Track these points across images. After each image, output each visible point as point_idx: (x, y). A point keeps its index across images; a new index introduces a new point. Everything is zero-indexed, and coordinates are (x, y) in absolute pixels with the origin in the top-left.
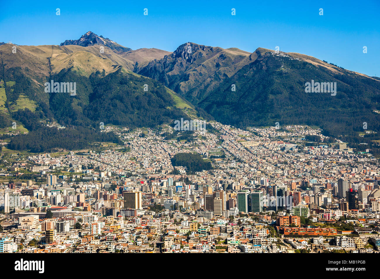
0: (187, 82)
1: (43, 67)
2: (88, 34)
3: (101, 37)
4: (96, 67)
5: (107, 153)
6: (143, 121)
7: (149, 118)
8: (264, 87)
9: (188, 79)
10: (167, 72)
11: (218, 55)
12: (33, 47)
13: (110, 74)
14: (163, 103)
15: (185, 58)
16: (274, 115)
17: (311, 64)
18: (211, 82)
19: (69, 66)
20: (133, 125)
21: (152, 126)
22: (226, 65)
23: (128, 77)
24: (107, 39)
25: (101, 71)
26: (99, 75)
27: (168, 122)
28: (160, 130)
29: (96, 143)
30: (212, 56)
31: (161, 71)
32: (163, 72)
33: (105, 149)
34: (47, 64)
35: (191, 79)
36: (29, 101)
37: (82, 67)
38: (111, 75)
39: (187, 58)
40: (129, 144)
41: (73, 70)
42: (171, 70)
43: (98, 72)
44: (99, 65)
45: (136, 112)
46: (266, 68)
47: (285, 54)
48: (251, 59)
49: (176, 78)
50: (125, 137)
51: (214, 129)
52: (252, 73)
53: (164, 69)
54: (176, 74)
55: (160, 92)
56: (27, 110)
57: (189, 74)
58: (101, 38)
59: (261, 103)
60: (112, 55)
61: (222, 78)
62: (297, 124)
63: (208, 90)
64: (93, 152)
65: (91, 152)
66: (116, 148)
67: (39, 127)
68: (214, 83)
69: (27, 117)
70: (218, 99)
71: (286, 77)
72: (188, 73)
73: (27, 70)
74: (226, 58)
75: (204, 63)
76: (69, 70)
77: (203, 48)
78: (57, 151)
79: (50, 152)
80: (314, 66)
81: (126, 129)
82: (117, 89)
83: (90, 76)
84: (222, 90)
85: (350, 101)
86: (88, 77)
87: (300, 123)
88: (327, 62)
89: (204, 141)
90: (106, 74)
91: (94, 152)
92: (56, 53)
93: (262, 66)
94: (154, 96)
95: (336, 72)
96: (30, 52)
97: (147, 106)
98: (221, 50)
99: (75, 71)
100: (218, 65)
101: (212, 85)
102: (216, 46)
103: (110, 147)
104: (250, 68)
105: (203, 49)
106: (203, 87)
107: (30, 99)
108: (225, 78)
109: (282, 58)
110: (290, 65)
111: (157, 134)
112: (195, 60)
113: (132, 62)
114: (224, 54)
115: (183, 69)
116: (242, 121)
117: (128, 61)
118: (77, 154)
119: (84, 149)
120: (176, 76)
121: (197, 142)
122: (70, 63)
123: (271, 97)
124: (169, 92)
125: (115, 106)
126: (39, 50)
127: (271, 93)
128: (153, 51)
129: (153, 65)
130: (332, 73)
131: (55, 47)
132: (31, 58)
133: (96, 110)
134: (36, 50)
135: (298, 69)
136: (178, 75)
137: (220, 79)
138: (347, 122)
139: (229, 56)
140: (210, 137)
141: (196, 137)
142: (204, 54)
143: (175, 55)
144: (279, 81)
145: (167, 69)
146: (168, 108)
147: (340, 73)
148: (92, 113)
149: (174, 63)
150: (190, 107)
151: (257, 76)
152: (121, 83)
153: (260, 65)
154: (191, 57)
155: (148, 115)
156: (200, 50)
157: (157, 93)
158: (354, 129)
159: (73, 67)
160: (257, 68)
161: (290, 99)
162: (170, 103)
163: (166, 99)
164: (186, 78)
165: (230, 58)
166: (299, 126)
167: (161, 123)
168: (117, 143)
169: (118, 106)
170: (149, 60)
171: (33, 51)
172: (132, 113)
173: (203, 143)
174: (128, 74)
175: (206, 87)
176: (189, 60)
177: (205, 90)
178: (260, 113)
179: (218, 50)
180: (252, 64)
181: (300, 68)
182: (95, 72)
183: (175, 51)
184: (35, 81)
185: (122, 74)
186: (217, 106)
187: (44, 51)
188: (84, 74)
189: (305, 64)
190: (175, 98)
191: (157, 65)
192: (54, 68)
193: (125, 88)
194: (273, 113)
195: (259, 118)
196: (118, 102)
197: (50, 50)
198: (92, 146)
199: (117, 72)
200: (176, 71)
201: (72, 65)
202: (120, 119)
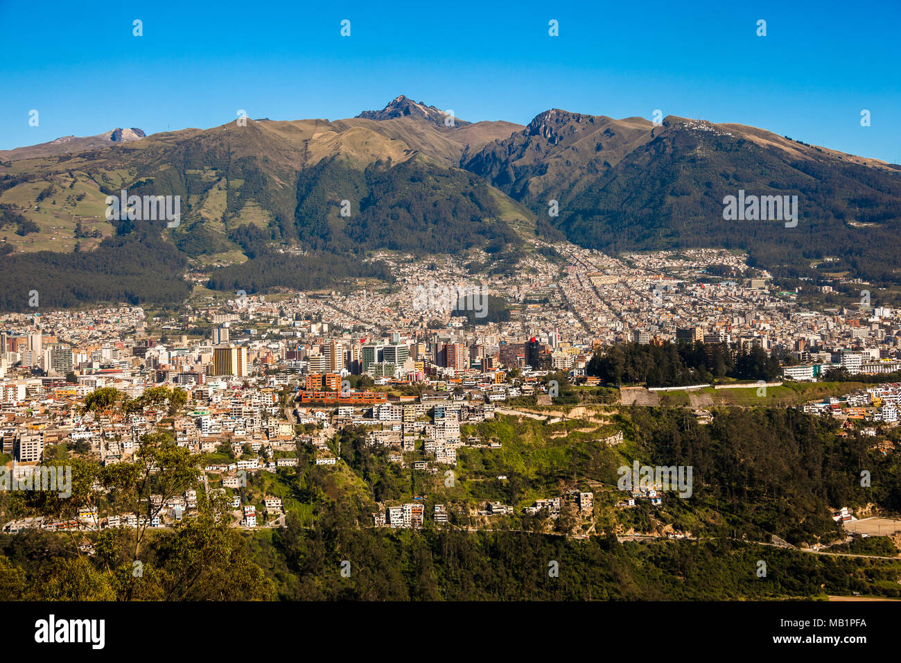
0: (542, 177)
1: (294, 155)
2: (398, 100)
3: (421, 104)
4: (377, 153)
5: (359, 295)
6: (439, 243)
7: (451, 237)
8: (663, 183)
9: (546, 172)
10: (513, 161)
11: (602, 130)
12: (284, 123)
13: (398, 165)
14: (479, 213)
15: (545, 136)
16: (669, 233)
17: (751, 143)
18: (580, 176)
19: (333, 154)
20: (422, 250)
21: (453, 252)
22: (613, 146)
23: (426, 170)
24: (432, 107)
25: (385, 159)
26: (381, 168)
27: (480, 244)
28: (465, 257)
29: (348, 280)
30: (592, 131)
31: (503, 160)
32: (507, 162)
33: (358, 288)
34: (302, 150)
35: (551, 172)
36: (260, 211)
37: (354, 154)
38: (401, 167)
39: (549, 136)
40: (404, 280)
41: (337, 159)
42: (520, 157)
43: (379, 162)
44: (382, 149)
45: (431, 227)
46: (672, 150)
47: (708, 124)
48: (653, 136)
49: (527, 171)
50: (402, 270)
51: (559, 256)
52: (648, 159)
53: (509, 155)
54: (528, 163)
55: (477, 195)
56: (252, 226)
57: (548, 164)
58: (420, 107)
59: (651, 212)
60: (427, 134)
61: (601, 168)
62: (706, 247)
63: (576, 190)
64: (336, 293)
65: (333, 293)
66: (378, 287)
67: (264, 252)
68: (585, 179)
69: (250, 237)
70: (586, 206)
71: (702, 166)
72: (546, 163)
73: (266, 160)
74: (613, 134)
75: (575, 144)
76: (333, 159)
77: (578, 118)
78: (278, 292)
79: (266, 293)
80: (757, 146)
81: (409, 257)
82: (405, 189)
83: (366, 169)
84: (596, 190)
85: (810, 207)
86: (362, 170)
87: (713, 245)
88: (791, 139)
89: (531, 277)
90: (392, 165)
91: (339, 293)
92: (320, 132)
93: (665, 147)
94: (466, 201)
95: (798, 156)
96: (278, 132)
97: (450, 218)
98: (608, 121)
99: (342, 161)
100: (599, 148)
101: (582, 182)
102: (600, 115)
103: (367, 288)
104: (647, 150)
105: (578, 121)
106: (566, 185)
107: (263, 208)
108: (605, 169)
109: (703, 132)
110: (713, 144)
111: (459, 266)
112: (561, 138)
113: (460, 146)
114: (611, 127)
115: (540, 155)
116: (615, 243)
117: (453, 143)
118: (310, 297)
119: (324, 289)
120: (527, 167)
121: (518, 278)
122: (337, 148)
123: (670, 200)
124: (494, 195)
125: (395, 218)
126: (293, 127)
127: (671, 194)
128: (500, 125)
129: (491, 148)
130: (788, 158)
131: (321, 121)
132: (275, 141)
133: (364, 225)
134: (288, 128)
135: (727, 152)
136: (531, 165)
137: (597, 171)
138: (796, 242)
139: (621, 131)
140: (545, 269)
141: (521, 268)
142: (579, 128)
143: (529, 130)
144: (688, 173)
145: (513, 156)
146: (487, 220)
147: (806, 157)
148: (358, 229)
149: (525, 145)
150: (524, 219)
151: (655, 164)
152: (413, 180)
153: (662, 146)
154: (556, 134)
155: (449, 233)
156: (573, 123)
157: (471, 195)
158: (804, 255)
159: (338, 154)
160: (657, 151)
161: (702, 203)
162: (490, 212)
163: (485, 205)
164: (541, 170)
165: (621, 134)
166: (709, 250)
167: (468, 246)
168: (384, 279)
169: (401, 218)
170: (488, 142)
171: (283, 129)
172: (425, 229)
173: (528, 280)
174: (427, 164)
175: (572, 185)
176: (552, 140)
177: (569, 191)
178: (648, 228)
179: (604, 120)
180: (651, 144)
181: (730, 150)
182: (375, 161)
183: (530, 125)
184: (277, 179)
185: (416, 163)
186: (584, 219)
187: (302, 129)
188: (355, 166)
189: (741, 142)
190: (502, 203)
191: (498, 149)
192: (311, 157)
193: (419, 187)
194: (668, 228)
195: (645, 237)
196: (402, 212)
197: (310, 128)
198: (337, 284)
199: (409, 162)
200: (528, 159)
201: (337, 151)
202: (399, 240)
